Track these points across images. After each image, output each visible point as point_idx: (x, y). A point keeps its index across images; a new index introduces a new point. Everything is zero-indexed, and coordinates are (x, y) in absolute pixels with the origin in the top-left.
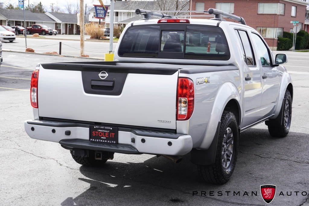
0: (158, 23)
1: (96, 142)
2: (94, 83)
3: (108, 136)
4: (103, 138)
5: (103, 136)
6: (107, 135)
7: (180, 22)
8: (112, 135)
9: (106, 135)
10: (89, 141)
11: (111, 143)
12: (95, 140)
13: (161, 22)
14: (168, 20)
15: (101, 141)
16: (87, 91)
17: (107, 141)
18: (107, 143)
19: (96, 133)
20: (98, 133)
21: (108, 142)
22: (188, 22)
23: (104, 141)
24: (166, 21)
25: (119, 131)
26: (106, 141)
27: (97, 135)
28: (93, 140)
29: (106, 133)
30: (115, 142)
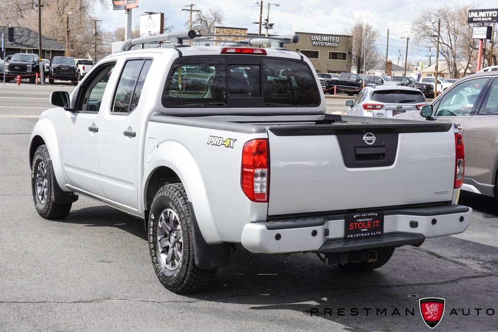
0: (221, 53)
1: (356, 237)
2: (360, 151)
3: (370, 227)
4: (363, 230)
5: (364, 227)
6: (370, 224)
7: (254, 52)
8: (376, 223)
9: (368, 225)
10: (346, 239)
11: (375, 235)
12: (353, 235)
13: (227, 51)
14: (236, 49)
15: (363, 235)
16: (348, 164)
17: (370, 234)
18: (370, 236)
19: (354, 225)
20: (357, 225)
21: (372, 234)
22: (264, 52)
23: (366, 234)
24: (235, 51)
25: (385, 216)
26: (368, 234)
27: (356, 228)
28: (352, 236)
29: (368, 222)
30: (380, 233)
